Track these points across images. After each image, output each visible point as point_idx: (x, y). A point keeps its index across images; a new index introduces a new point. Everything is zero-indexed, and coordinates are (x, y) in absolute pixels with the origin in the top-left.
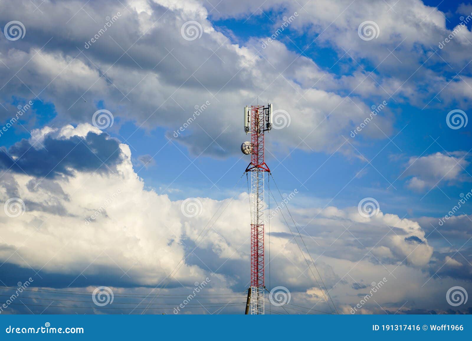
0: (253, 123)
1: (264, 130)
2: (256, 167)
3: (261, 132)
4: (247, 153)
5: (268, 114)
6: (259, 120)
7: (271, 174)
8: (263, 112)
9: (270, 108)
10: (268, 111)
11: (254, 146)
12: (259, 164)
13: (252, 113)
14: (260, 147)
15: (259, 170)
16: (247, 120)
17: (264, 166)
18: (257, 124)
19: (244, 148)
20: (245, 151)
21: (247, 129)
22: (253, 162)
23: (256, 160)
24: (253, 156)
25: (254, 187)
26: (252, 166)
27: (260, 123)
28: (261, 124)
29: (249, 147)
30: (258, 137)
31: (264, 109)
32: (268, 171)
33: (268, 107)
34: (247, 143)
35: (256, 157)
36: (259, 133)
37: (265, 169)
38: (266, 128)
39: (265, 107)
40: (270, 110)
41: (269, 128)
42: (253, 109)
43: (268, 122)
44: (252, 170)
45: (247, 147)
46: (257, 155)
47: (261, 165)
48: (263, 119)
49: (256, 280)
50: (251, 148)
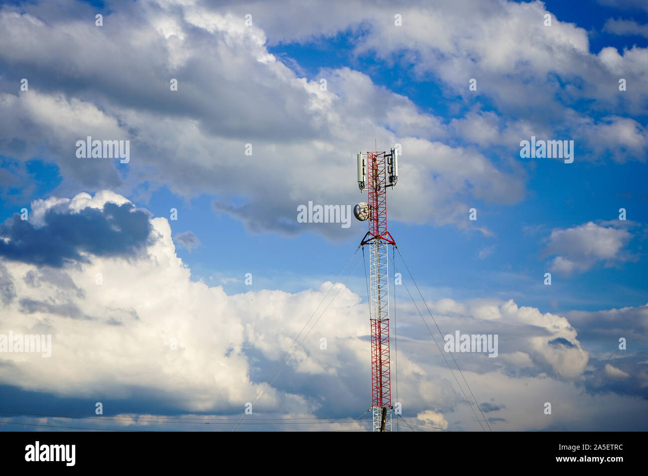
0: (369, 176)
1: (386, 186)
2: (376, 237)
3: (382, 189)
4: (363, 218)
5: (391, 163)
6: (379, 172)
7: (396, 247)
8: (384, 160)
9: (393, 155)
10: (391, 159)
11: (372, 208)
12: (380, 233)
13: (368, 162)
14: (380, 209)
15: (381, 242)
16: (362, 172)
17: (387, 237)
18: (375, 177)
19: (358, 212)
20: (360, 216)
21: (362, 185)
22: (372, 232)
23: (376, 228)
24: (370, 222)
25: (373, 267)
26: (370, 237)
27: (379, 176)
28: (381, 178)
29: (365, 210)
30: (377, 196)
31: (385, 156)
32: (393, 243)
33: (391, 153)
34: (363, 204)
35: (375, 224)
36: (379, 190)
37: (389, 241)
38: (388, 183)
39: (386, 154)
40: (393, 157)
41: (393, 183)
42: (370, 156)
43: (391, 175)
44: (370, 242)
45: (362, 210)
46: (377, 220)
47: (383, 235)
48: (384, 171)
49: (379, 397)
50: (368, 211)
